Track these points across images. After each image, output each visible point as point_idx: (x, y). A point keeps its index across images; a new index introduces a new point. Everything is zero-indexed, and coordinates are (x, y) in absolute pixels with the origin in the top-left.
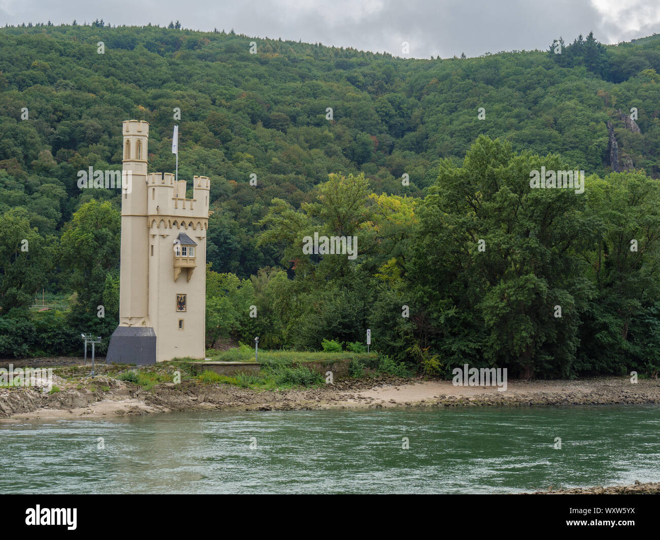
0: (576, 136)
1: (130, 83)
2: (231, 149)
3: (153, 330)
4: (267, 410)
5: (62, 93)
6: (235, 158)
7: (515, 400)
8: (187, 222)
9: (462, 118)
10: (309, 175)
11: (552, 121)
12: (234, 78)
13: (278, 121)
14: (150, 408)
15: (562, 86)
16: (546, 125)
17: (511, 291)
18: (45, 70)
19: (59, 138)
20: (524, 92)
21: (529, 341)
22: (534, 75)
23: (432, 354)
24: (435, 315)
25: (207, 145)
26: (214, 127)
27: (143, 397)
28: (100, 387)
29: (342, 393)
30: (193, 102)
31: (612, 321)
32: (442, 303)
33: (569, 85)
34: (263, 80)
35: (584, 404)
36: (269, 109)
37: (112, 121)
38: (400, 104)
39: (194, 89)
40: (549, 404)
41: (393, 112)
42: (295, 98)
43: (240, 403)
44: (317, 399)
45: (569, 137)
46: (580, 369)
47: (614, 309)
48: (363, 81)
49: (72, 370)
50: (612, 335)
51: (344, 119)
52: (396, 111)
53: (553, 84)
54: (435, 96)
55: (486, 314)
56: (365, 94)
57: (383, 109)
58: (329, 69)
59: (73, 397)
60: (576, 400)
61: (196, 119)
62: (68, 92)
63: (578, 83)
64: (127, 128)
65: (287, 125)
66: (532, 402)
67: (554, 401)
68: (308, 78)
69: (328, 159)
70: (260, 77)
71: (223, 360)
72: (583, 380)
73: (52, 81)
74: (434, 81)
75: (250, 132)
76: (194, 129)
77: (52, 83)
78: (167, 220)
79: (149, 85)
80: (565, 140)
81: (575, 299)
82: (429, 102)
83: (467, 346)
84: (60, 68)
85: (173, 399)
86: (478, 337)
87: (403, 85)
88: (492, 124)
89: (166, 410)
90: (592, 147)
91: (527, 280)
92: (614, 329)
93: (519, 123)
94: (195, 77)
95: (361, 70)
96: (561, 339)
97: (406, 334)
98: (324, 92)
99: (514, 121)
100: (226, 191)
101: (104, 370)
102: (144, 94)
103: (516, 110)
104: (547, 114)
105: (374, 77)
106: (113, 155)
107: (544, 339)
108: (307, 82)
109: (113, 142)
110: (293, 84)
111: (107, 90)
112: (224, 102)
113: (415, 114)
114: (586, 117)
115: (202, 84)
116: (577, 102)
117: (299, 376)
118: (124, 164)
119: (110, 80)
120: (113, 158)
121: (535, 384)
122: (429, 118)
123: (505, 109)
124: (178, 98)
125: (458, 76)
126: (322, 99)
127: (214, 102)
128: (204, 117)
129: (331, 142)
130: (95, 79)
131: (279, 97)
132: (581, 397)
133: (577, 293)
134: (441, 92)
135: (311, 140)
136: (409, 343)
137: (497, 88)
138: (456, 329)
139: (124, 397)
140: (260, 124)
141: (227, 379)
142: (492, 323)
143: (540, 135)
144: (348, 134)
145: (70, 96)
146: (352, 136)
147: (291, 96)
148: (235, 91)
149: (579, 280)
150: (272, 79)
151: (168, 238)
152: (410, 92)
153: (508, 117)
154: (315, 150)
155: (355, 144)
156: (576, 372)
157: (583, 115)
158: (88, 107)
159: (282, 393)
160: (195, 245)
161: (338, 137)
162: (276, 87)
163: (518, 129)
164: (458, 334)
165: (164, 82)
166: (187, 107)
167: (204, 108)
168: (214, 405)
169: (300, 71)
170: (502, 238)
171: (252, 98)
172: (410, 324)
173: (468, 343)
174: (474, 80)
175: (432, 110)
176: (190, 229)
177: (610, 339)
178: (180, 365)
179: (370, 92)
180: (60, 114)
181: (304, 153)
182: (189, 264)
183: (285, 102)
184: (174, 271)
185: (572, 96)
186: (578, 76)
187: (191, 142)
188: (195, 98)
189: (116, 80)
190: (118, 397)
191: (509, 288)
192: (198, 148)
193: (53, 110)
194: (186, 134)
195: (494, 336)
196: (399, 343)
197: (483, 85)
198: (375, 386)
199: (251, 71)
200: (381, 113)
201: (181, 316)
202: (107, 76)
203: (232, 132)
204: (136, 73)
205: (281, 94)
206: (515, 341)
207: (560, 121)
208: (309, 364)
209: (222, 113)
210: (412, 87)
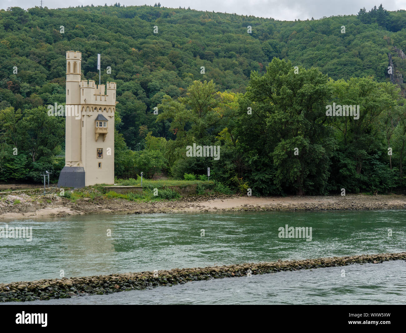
0: (370, 61)
1: (129, 36)
2: (181, 71)
3: (83, 169)
4: (139, 213)
5: (91, 42)
6: (183, 76)
7: (287, 207)
8: (103, 108)
9: (308, 53)
10: (223, 84)
11: (358, 54)
12: (186, 33)
13: (209, 55)
14: (72, 212)
15: (364, 34)
16: (354, 56)
17: (288, 146)
18: (82, 30)
19: (88, 66)
20: (343, 38)
21: (299, 174)
22: (348, 28)
23: (245, 182)
24: (247, 159)
25: (168, 69)
26: (173, 59)
27: (70, 206)
28: (46, 200)
29: (189, 204)
30: (162, 46)
31: (350, 162)
32: (250, 153)
33: (368, 33)
34: (201, 34)
35: (327, 209)
36: (204, 49)
37: (117, 57)
38: (275, 45)
39: (163, 39)
40: (307, 210)
41: (272, 50)
42: (218, 43)
43: (126, 209)
44: (172, 207)
45: (367, 62)
46: (331, 189)
47: (351, 155)
48: (257, 33)
49: (35, 191)
50: (349, 170)
51: (244, 54)
52: (273, 49)
53: (359, 33)
54: (294, 41)
55: (275, 159)
56: (257, 40)
57: (266, 48)
58: (239, 27)
59: (27, 206)
60: (323, 207)
61: (163, 55)
62: (95, 41)
63: (373, 32)
64: (69, 55)
65: (213, 57)
66: (297, 209)
67: (310, 208)
68: (227, 32)
69: (234, 75)
70: (200, 32)
71: (123, 185)
72: (333, 196)
73: (86, 35)
74: (294, 32)
75: (192, 61)
76: (161, 60)
77: (86, 37)
78: (91, 107)
79: (139, 37)
80: (364, 64)
81: (326, 150)
82: (291, 44)
83: (264, 177)
84: (90, 28)
85: (87, 207)
86: (271, 172)
87: (278, 35)
88: (324, 56)
89: (82, 213)
90: (379, 67)
91: (297, 140)
92: (350, 167)
93: (339, 55)
94: (164, 33)
95: (256, 27)
96: (319, 173)
97: (231, 170)
98: (234, 40)
99: (337, 53)
100: (177, 93)
101: (55, 191)
102: (136, 42)
103: (338, 48)
104: (355, 50)
105: (263, 31)
106: (117, 74)
107: (308, 173)
108: (225, 34)
109: (117, 68)
110: (217, 36)
111: (116, 40)
112: (179, 46)
113: (283, 50)
114: (376, 51)
115: (167, 36)
116: (372, 43)
117: (165, 194)
118: (67, 75)
119: (117, 34)
120: (117, 76)
121: (304, 198)
122: (291, 53)
123: (332, 47)
124: (154, 44)
125: (307, 29)
126: (233, 43)
127: (173, 46)
128: (168, 54)
129: (237, 67)
130: (110, 34)
131: (209, 43)
132: (326, 206)
133: (327, 147)
134: (298, 38)
135: (226, 65)
136: (232, 175)
137: (329, 36)
138: (259, 168)
139: (59, 206)
140: (198, 57)
141: (122, 196)
142: (277, 163)
143: (350, 61)
144: (246, 62)
145: (95, 43)
146: (248, 63)
147: (216, 42)
148: (186, 39)
149: (329, 139)
150: (206, 33)
151: (92, 117)
152: (282, 38)
153: (333, 51)
154: (227, 71)
155: (250, 67)
156: (328, 191)
157: (375, 50)
158: (105, 49)
159: (152, 203)
160: (107, 120)
161: (241, 64)
162: (209, 37)
163: (338, 58)
164: (260, 170)
165: (147, 35)
166: (158, 48)
167: (168, 49)
168: (111, 211)
169: (222, 28)
170: (282, 116)
171: (195, 43)
172: (232, 164)
173: (265, 175)
174: (316, 32)
175: (292, 49)
176: (105, 111)
177: (348, 173)
178: (98, 188)
179: (260, 39)
180: (90, 53)
181: (222, 73)
182: (104, 132)
183: (212, 45)
184: (95, 135)
185: (369, 39)
186: (373, 28)
187: (160, 67)
188: (163, 43)
189: (121, 35)
190: (56, 206)
191: (287, 144)
192: (163, 70)
193: (85, 51)
194: (158, 63)
195: (279, 171)
196: (226, 176)
197: (321, 34)
198: (210, 199)
199: (195, 29)
200: (264, 50)
201: (100, 160)
202: (116, 33)
203: (183, 61)
204: (132, 31)
205: (211, 41)
206: (291, 174)
207: (362, 53)
208: (171, 188)
209: (178, 51)
210: (283, 36)
